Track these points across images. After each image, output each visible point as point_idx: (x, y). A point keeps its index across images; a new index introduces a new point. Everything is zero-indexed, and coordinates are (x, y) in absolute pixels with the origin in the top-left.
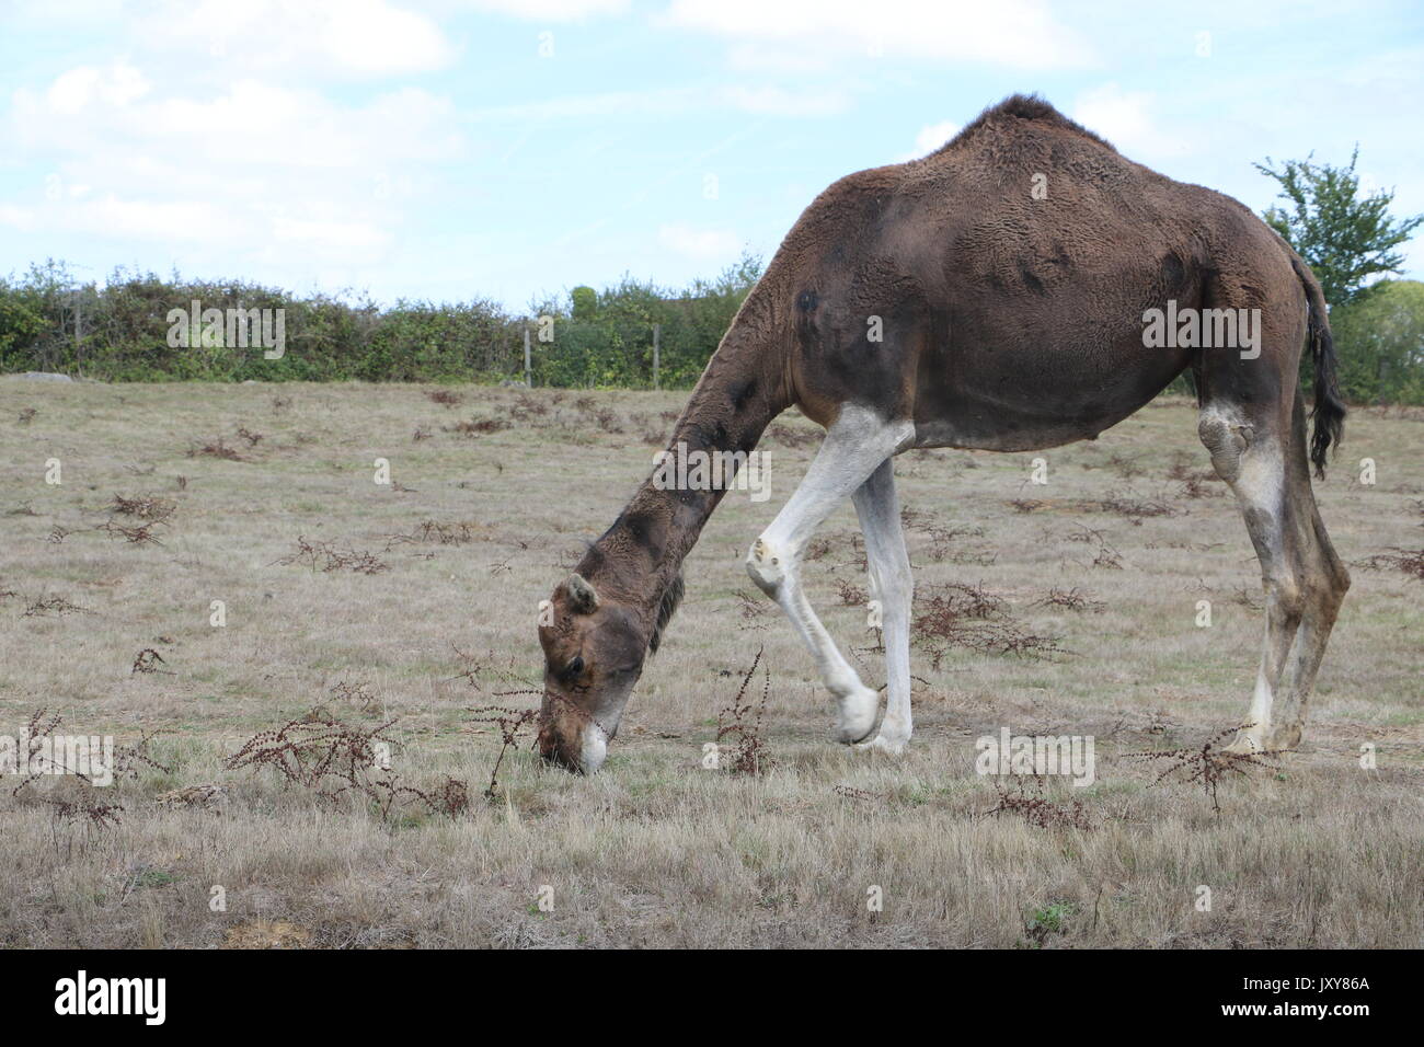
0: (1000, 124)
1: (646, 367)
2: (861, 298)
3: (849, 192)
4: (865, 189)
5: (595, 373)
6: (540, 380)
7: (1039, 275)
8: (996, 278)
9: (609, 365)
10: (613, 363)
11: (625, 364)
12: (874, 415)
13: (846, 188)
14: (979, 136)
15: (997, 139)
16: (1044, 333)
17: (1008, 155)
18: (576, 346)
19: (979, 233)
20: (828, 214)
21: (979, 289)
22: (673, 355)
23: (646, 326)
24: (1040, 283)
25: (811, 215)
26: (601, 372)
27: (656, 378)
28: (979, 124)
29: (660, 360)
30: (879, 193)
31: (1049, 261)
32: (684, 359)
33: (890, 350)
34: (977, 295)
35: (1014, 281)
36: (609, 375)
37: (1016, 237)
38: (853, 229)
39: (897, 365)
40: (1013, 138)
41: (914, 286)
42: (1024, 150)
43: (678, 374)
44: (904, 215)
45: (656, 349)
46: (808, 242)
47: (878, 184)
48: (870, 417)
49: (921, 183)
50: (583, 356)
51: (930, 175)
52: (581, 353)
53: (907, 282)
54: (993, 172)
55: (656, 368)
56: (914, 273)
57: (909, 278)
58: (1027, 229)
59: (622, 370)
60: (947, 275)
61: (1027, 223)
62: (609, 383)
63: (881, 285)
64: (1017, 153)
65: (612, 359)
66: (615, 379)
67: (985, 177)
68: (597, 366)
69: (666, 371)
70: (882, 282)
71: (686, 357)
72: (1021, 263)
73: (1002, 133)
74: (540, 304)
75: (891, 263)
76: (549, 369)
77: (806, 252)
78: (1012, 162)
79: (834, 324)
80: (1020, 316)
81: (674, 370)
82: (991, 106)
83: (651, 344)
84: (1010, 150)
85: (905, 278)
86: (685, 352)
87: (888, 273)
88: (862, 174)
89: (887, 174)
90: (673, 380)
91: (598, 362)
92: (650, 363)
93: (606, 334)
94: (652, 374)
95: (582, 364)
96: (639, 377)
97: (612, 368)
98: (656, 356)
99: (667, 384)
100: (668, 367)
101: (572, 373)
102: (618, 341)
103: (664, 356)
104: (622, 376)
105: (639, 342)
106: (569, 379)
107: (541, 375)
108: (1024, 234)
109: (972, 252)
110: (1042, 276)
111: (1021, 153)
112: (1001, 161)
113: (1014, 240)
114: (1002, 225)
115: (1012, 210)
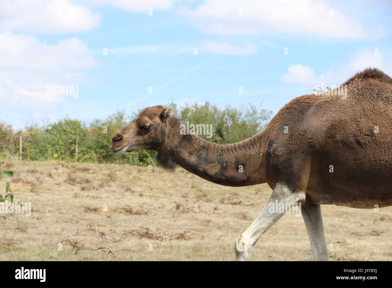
0: (360, 79)
1: (72, 153)
2: (290, 144)
3: (295, 103)
4: (302, 102)
5: (50, 154)
6: (26, 157)
7: (361, 140)
8: (344, 141)
9: (57, 151)
10: (58, 151)
11: (63, 151)
12: (287, 189)
13: (295, 101)
14: (352, 84)
15: (358, 86)
16: (362, 163)
17: (360, 92)
18: (43, 144)
19: (340, 123)
20: (286, 111)
21: (337, 145)
22: (84, 148)
23: (74, 137)
24: (361, 144)
25: (281, 111)
26: (53, 154)
27: (77, 157)
28: (352, 80)
29: (78, 150)
30: (307, 104)
31: (365, 135)
32: (89, 150)
33: (298, 165)
34: (336, 147)
35: (351, 143)
36: (56, 155)
37: (354, 125)
38: (293, 117)
39: (300, 171)
40: (364, 86)
41: (312, 142)
42: (367, 90)
43: (86, 156)
44: (314, 113)
45: (77, 146)
46: (277, 121)
47: (307, 101)
48: (286, 190)
49: (324, 101)
50: (46, 148)
51: (329, 98)
52: (45, 146)
53: (311, 140)
54: (353, 99)
55: (76, 154)
56: (314, 137)
57: (312, 139)
58: (359, 122)
59: (62, 154)
60: (326, 139)
61: (360, 120)
62: (56, 159)
63: (300, 140)
64: (364, 91)
65: (58, 149)
66: (58, 157)
67: (349, 101)
68: (51, 152)
69: (81, 155)
70: (300, 138)
71: (90, 150)
72: (355, 136)
73: (360, 83)
74: (29, 126)
75: (305, 132)
76: (30, 152)
77: (276, 125)
78: (361, 95)
79: (277, 153)
80: (353, 156)
81: (84, 154)
82: (359, 72)
83: (75, 144)
84: (361, 90)
85: (310, 139)
86: (90, 148)
87: (303, 135)
88: (303, 96)
89: (312, 97)
90: (83, 158)
91: (52, 150)
92: (74, 151)
93: (56, 139)
94: (74, 156)
95: (45, 151)
96: (69, 157)
97: (58, 153)
98: (77, 149)
99: (81, 161)
100: (81, 153)
101: (40, 154)
102: (61, 142)
103: (80, 149)
104: (62, 156)
105: (69, 143)
106: (39, 157)
107: (26, 155)
108: (357, 124)
109: (336, 130)
110: (362, 141)
111: (365, 92)
112: (357, 94)
113: (353, 126)
114: (350, 120)
115: (355, 114)
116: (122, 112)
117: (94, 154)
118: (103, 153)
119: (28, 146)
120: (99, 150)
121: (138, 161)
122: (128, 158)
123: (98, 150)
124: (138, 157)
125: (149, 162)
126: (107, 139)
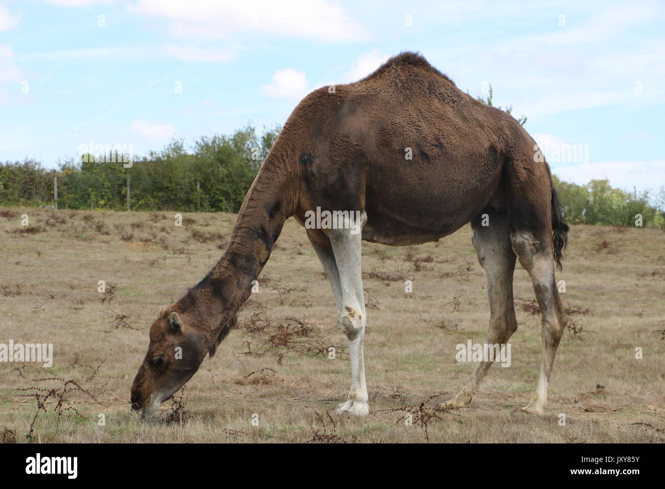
1: (123, 198)
2: (335, 156)
4: (330, 96)
5: (94, 201)
6: (63, 205)
7: (428, 153)
9: (102, 197)
10: (104, 196)
11: (111, 197)
14: (389, 73)
15: (398, 75)
16: (429, 183)
17: (405, 85)
18: (83, 186)
19: (394, 126)
21: (394, 156)
22: (138, 192)
23: (123, 176)
24: (428, 157)
26: (98, 201)
27: (128, 204)
28: (387, 66)
29: (131, 194)
30: (339, 98)
31: (432, 145)
32: (144, 194)
33: (353, 182)
36: (102, 202)
37: (414, 130)
38: (326, 118)
39: (357, 191)
40: (407, 76)
41: (360, 150)
42: (414, 83)
43: (140, 202)
44: (352, 112)
45: (128, 189)
46: (300, 126)
50: (87, 192)
51: (363, 92)
52: (86, 190)
53: (357, 147)
54: (398, 94)
55: (128, 199)
56: (360, 143)
57: (359, 145)
58: (419, 127)
59: (109, 200)
60: (378, 147)
61: (419, 124)
62: (102, 207)
64: (410, 84)
65: (103, 194)
66: (105, 205)
67: (394, 96)
68: (95, 198)
69: (134, 201)
70: (344, 147)
71: (146, 193)
72: (418, 145)
73: (401, 72)
74: (63, 163)
75: (349, 137)
76: (68, 199)
77: (300, 131)
78: (408, 89)
80: (417, 173)
81: (138, 200)
82: (394, 57)
83: (126, 186)
84: (406, 82)
85: (356, 145)
86: (145, 190)
87: (347, 142)
89: (341, 89)
90: (137, 206)
91: (96, 195)
92: (125, 196)
93: (100, 180)
94: (126, 202)
95: (87, 196)
96: (118, 204)
97: (104, 199)
98: (129, 192)
99: (135, 208)
100: (135, 198)
101: (81, 201)
102: (107, 184)
103: (133, 193)
104: (109, 203)
105: (119, 185)
106: (79, 204)
107: (64, 202)
108: (418, 130)
109: (391, 136)
110: (430, 153)
111: (412, 85)
112: (402, 88)
113: (413, 132)
114: (406, 123)
115: (410, 115)
116: (180, 142)
117: (151, 199)
118: (163, 197)
119: (64, 190)
120: (158, 193)
121: (210, 207)
122: (196, 203)
123: (155, 193)
124: (209, 202)
125: (224, 207)
126: (168, 178)
